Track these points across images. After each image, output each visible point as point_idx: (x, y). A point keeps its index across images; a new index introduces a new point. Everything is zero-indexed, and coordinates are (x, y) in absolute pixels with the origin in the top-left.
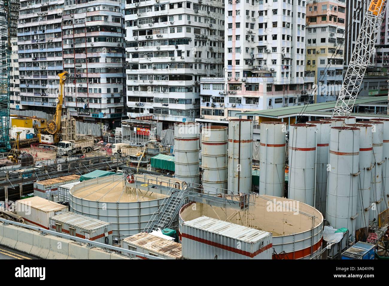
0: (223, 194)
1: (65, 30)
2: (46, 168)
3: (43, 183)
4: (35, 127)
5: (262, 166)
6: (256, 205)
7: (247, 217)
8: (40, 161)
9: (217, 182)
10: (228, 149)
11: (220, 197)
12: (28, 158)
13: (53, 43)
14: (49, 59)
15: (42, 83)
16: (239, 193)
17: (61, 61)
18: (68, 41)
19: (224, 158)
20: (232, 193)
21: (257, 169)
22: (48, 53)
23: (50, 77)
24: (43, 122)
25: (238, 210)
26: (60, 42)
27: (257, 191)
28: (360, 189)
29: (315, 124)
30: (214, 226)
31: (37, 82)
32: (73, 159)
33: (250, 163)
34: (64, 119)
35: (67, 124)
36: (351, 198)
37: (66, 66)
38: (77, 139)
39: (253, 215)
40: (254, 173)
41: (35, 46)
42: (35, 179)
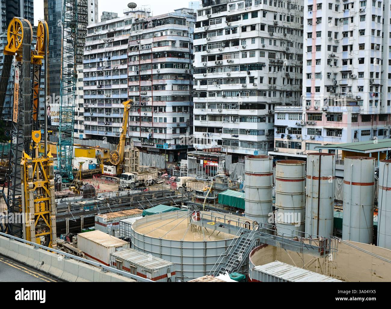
0: (300, 237)
1: (130, 57)
2: (108, 200)
3: (105, 216)
4: (98, 157)
5: (346, 207)
6: (338, 252)
7: (327, 265)
8: (102, 194)
10: (306, 186)
11: (296, 240)
12: (90, 190)
13: (118, 70)
14: (114, 87)
15: (106, 112)
16: (318, 237)
17: (126, 89)
18: (133, 67)
19: (300, 196)
20: (311, 237)
21: (340, 210)
22: (113, 80)
23: (114, 106)
24: (106, 152)
25: (317, 256)
26: (126, 69)
27: (340, 236)
30: (289, 273)
31: (101, 110)
32: (136, 192)
33: (332, 203)
34: (127, 150)
35: (131, 155)
37: (131, 94)
38: (140, 171)
39: (335, 264)
40: (336, 215)
41: (100, 74)
42: (96, 212)
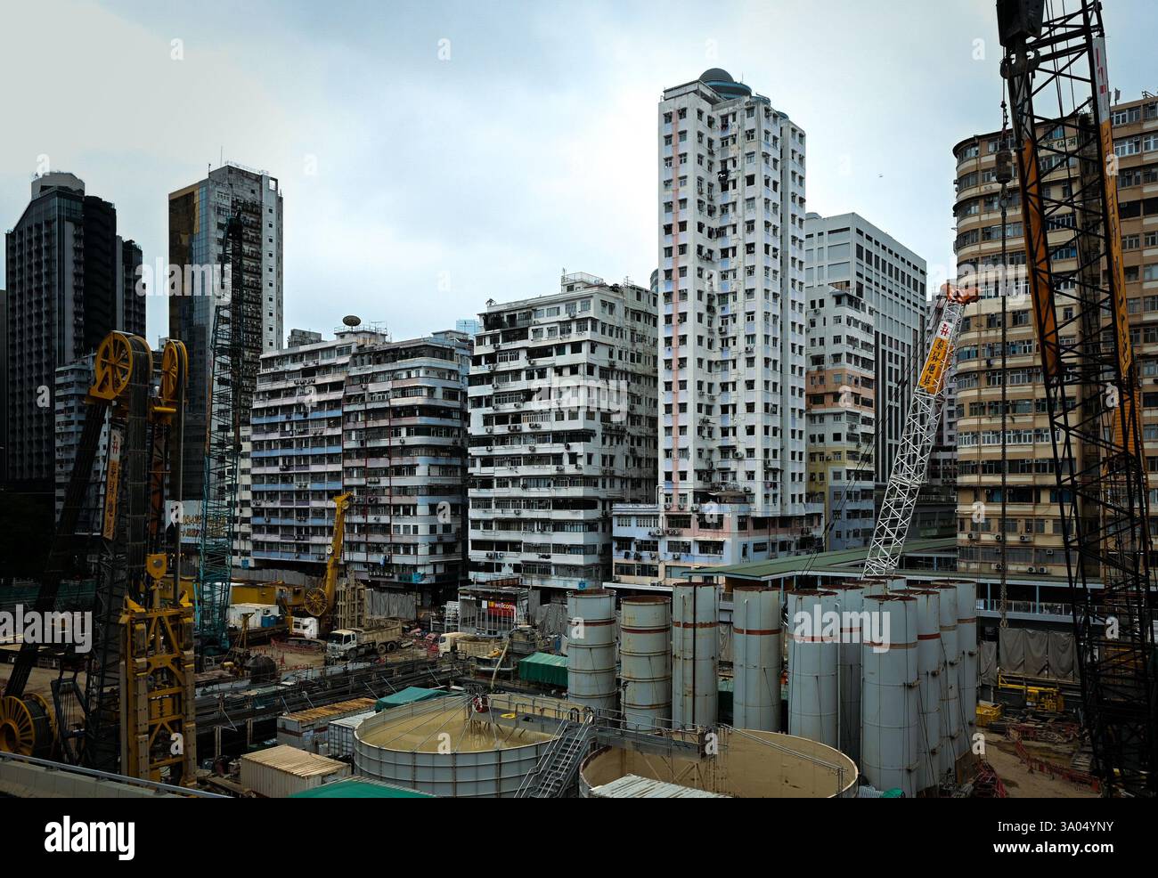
0: (664, 730)
1: (348, 414)
2: (304, 685)
3: (297, 717)
4: (280, 603)
5: (738, 672)
6: (728, 750)
8: (290, 673)
9: (652, 707)
10: (671, 640)
11: (658, 735)
12: (265, 667)
13: (324, 437)
14: (315, 468)
15: (297, 515)
16: (694, 727)
17: (338, 473)
18: (354, 434)
19: (663, 659)
20: (682, 727)
21: (728, 679)
22: (313, 456)
23: (315, 504)
24: (297, 593)
25: (695, 760)
26: (339, 436)
27: (730, 722)
28: (922, 713)
29: (835, 591)
31: (287, 513)
32: (361, 665)
33: (715, 667)
34: (342, 587)
35: (349, 596)
36: (906, 730)
37: (347, 482)
38: (366, 626)
40: (723, 687)
41: (286, 444)
42: (281, 709)
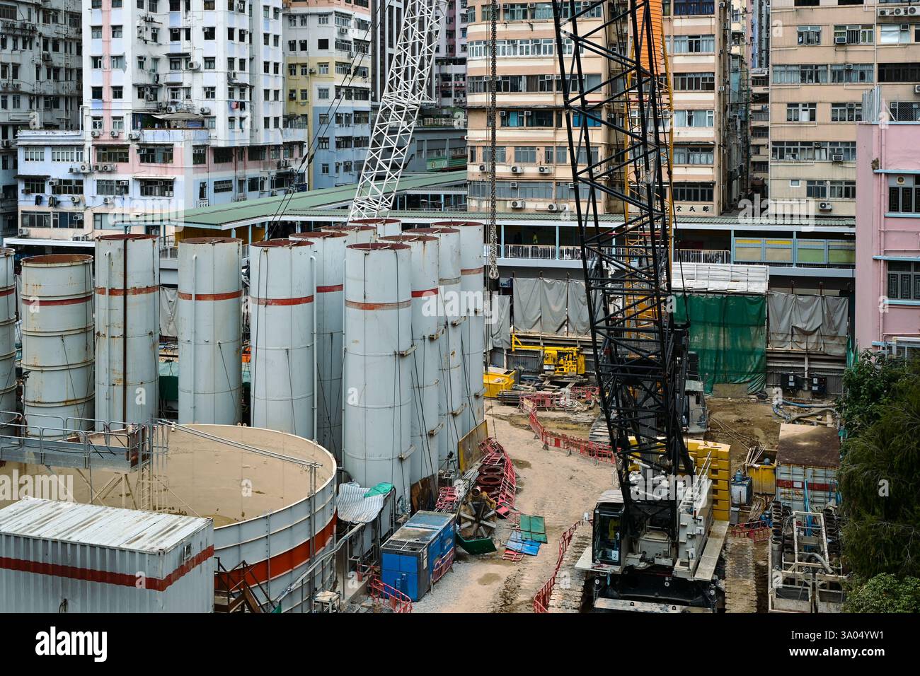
0: (82, 433)
5: (184, 350)
6: (170, 452)
7: (146, 486)
9: (67, 403)
10: (94, 312)
11: (73, 440)
16: (124, 426)
19: (82, 337)
20: (107, 427)
21: (171, 359)
25: (124, 469)
27: (174, 416)
28: (417, 387)
29: (310, 240)
30: (58, 521)
33: (154, 345)
36: (397, 409)
39: (163, 480)
40: (165, 370)
